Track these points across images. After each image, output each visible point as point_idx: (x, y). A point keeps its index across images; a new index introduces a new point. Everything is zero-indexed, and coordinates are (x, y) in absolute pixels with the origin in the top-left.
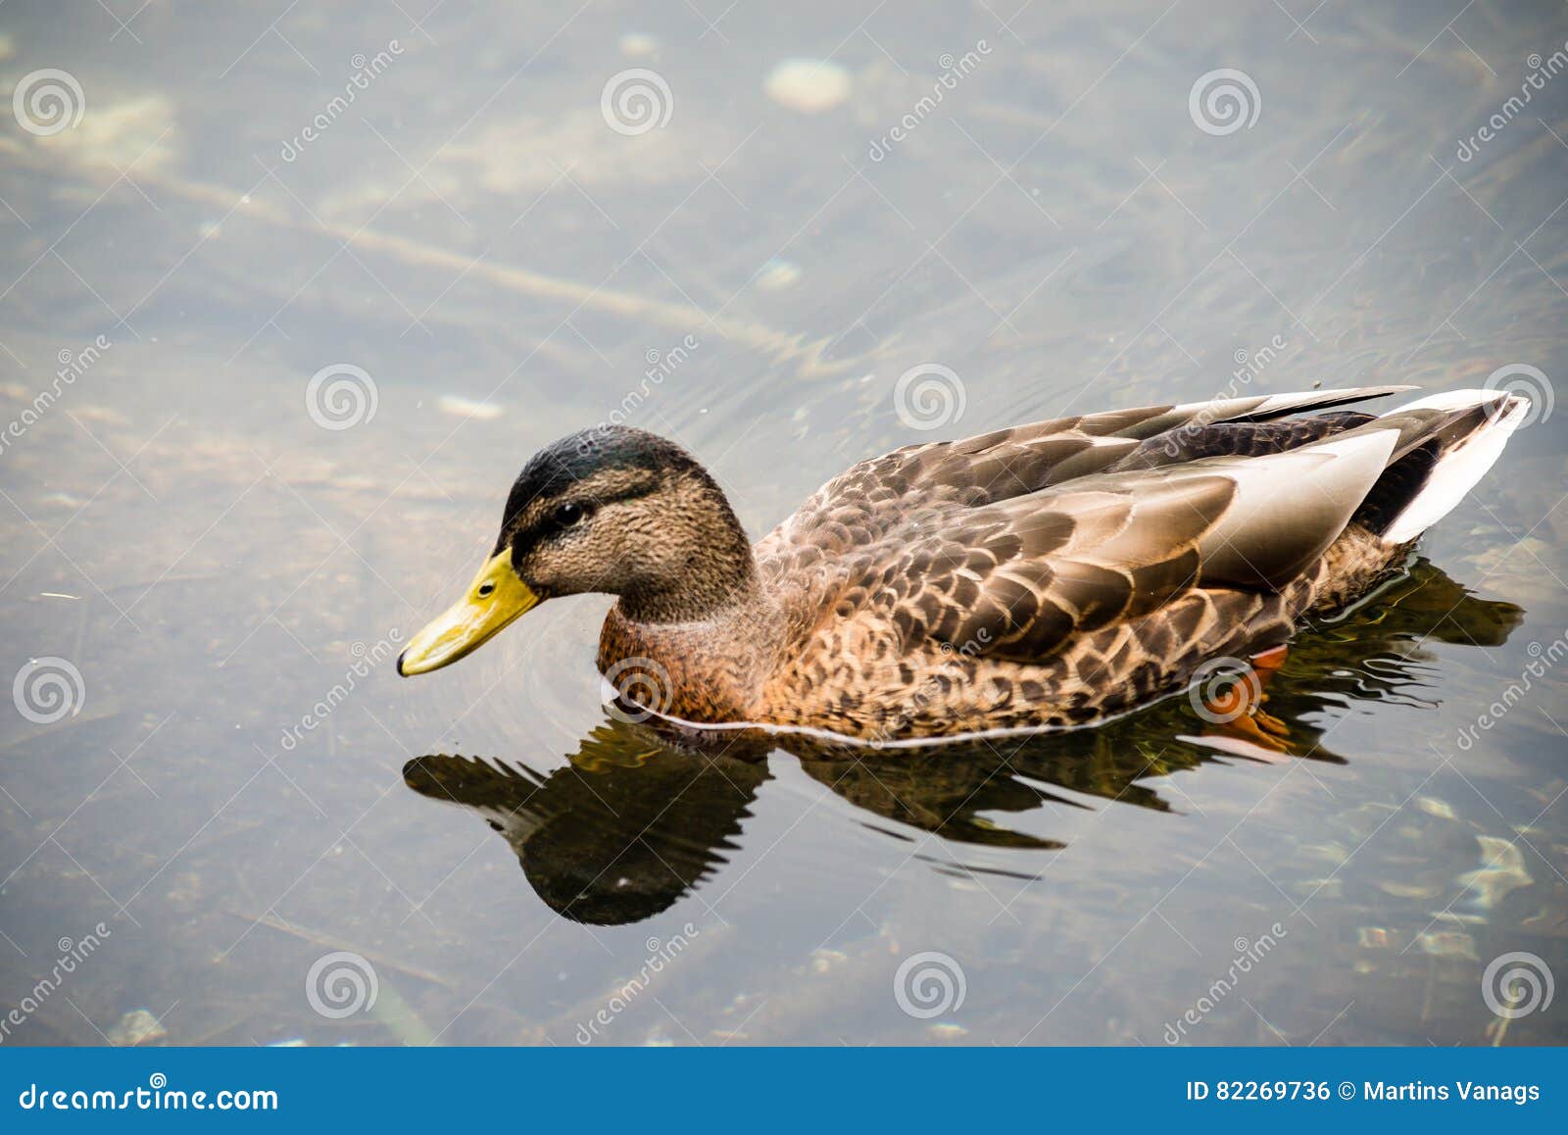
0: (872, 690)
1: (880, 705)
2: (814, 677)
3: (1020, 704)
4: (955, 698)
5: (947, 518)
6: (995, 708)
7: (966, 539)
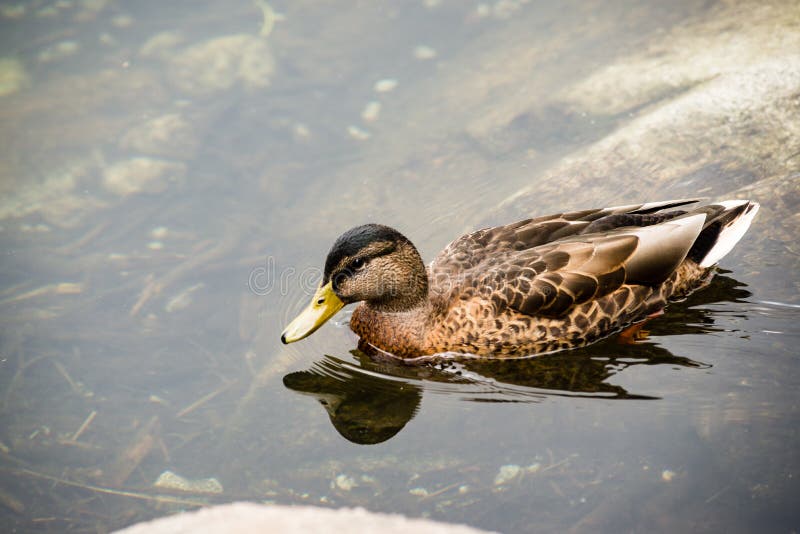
0: (483, 332)
1: (487, 339)
2: (453, 327)
3: (550, 337)
4: (521, 335)
5: (508, 255)
6: (539, 339)
7: (521, 264)
